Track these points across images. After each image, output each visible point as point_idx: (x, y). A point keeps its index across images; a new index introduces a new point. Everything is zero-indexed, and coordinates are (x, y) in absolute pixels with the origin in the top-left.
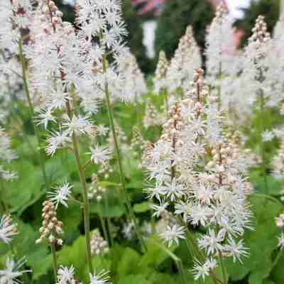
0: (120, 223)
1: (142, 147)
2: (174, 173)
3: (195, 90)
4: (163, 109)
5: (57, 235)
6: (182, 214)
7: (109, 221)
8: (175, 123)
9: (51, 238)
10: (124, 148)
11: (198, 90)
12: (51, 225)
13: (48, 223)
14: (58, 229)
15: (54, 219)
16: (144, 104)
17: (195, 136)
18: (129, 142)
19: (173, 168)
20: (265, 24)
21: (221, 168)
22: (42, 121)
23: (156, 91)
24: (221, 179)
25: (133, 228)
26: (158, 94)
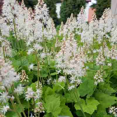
0: (46, 79)
1: (54, 54)
2: (63, 61)
3: (70, 38)
4: (62, 41)
5: (27, 79)
6: (65, 73)
7: (43, 78)
8: (64, 47)
9: (25, 80)
10: (48, 54)
11: (71, 38)
12: (25, 76)
13: (24, 76)
14: (27, 77)
15: (26, 75)
16: (56, 39)
17: (69, 51)
18: (49, 52)
19: (63, 60)
20: (96, 16)
21: (76, 59)
22: (27, 45)
23: (60, 35)
24: (76, 62)
25: (50, 81)
26: (60, 36)
